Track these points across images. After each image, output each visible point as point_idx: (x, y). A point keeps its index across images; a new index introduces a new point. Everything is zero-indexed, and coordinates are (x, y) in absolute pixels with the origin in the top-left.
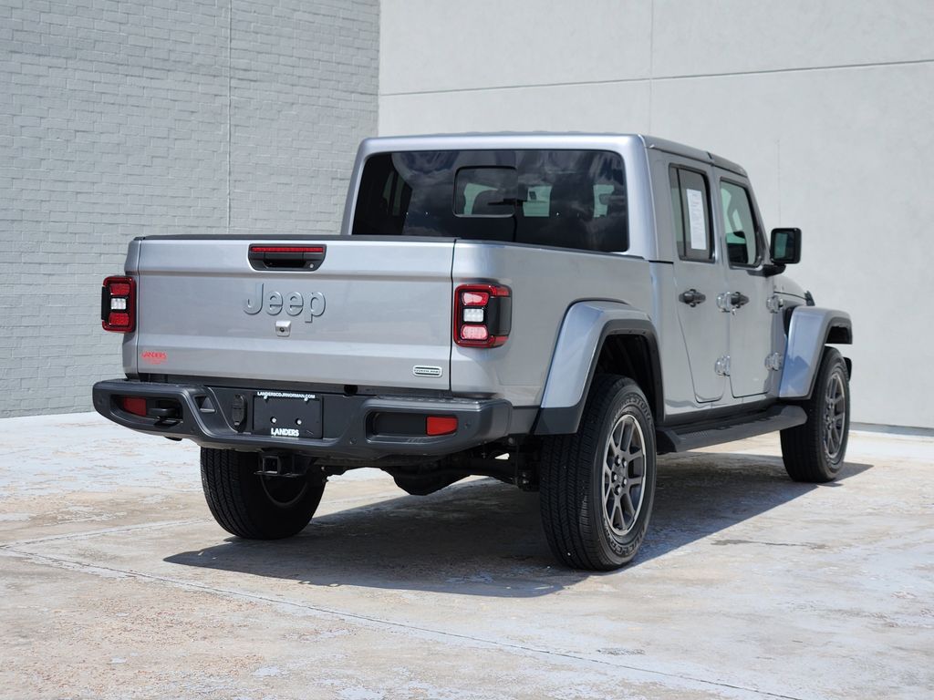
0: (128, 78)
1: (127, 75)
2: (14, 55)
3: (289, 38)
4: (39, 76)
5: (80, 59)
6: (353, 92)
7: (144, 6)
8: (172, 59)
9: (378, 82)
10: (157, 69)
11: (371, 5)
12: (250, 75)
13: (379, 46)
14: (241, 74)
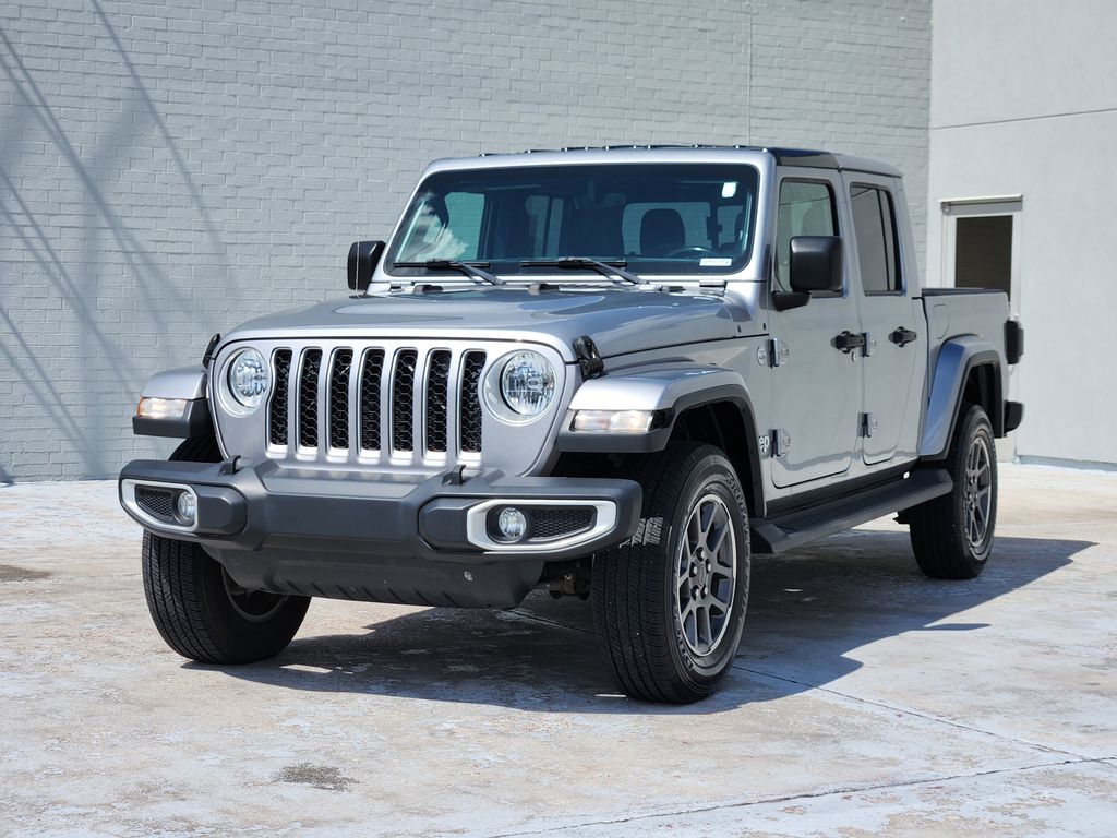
0: (635, 122)
1: (633, 120)
2: (512, 105)
3: (820, 71)
4: (538, 124)
5: (582, 106)
6: (897, 127)
7: (652, 47)
8: (684, 100)
9: (929, 113)
10: (666, 112)
11: (921, 30)
12: (774, 114)
13: (930, 75)
14: (763, 113)
